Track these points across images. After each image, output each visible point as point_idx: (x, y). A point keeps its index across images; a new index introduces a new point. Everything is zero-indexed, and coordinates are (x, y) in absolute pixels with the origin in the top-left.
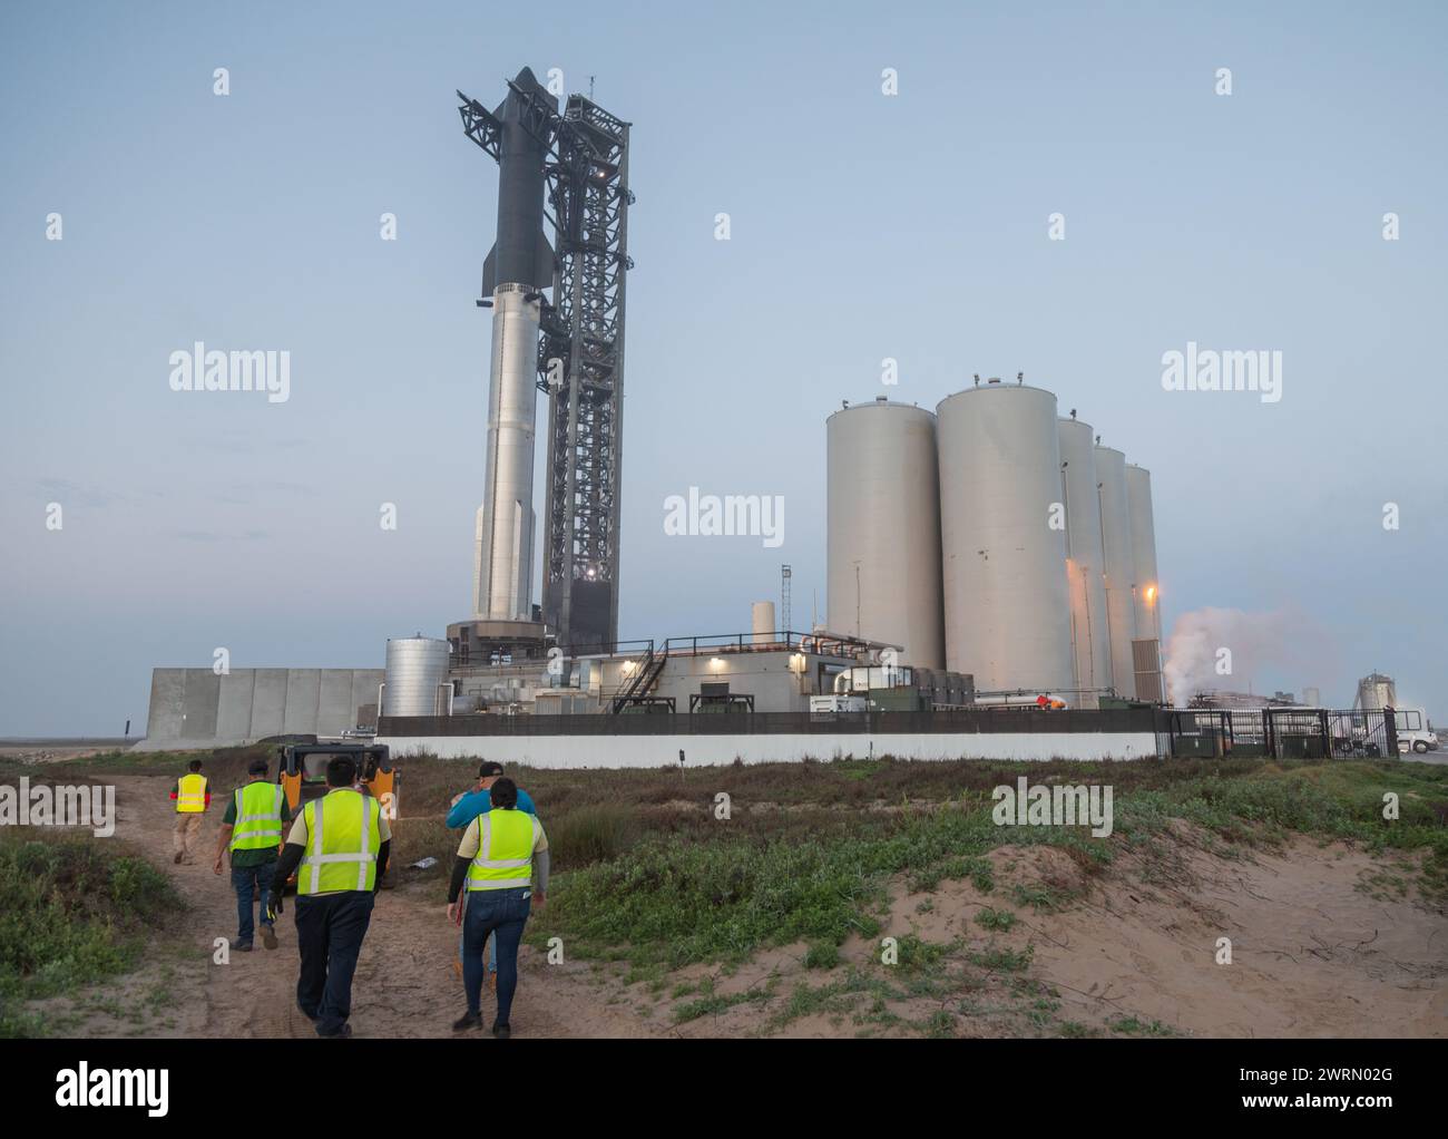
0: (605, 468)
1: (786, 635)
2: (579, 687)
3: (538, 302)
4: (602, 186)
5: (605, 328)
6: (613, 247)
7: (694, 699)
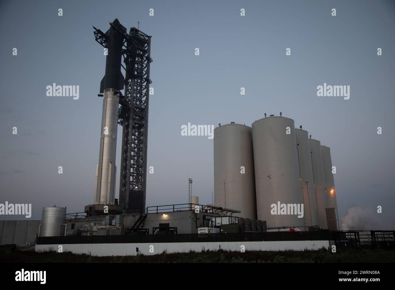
0: (141, 151)
1: (190, 205)
2: (115, 225)
3: (118, 95)
4: (141, 57)
5: (142, 103)
6: (145, 77)
7: (154, 229)
